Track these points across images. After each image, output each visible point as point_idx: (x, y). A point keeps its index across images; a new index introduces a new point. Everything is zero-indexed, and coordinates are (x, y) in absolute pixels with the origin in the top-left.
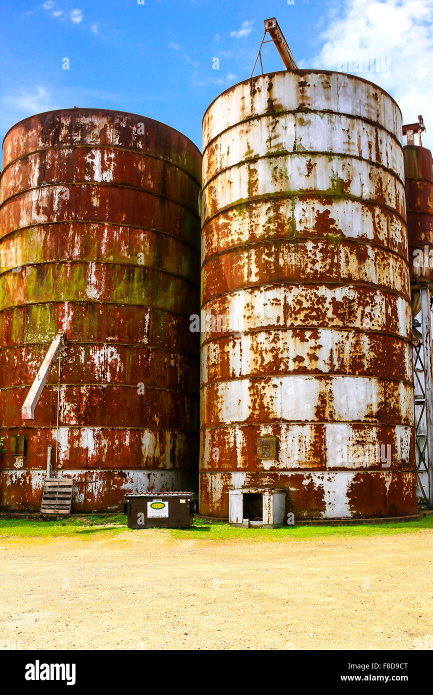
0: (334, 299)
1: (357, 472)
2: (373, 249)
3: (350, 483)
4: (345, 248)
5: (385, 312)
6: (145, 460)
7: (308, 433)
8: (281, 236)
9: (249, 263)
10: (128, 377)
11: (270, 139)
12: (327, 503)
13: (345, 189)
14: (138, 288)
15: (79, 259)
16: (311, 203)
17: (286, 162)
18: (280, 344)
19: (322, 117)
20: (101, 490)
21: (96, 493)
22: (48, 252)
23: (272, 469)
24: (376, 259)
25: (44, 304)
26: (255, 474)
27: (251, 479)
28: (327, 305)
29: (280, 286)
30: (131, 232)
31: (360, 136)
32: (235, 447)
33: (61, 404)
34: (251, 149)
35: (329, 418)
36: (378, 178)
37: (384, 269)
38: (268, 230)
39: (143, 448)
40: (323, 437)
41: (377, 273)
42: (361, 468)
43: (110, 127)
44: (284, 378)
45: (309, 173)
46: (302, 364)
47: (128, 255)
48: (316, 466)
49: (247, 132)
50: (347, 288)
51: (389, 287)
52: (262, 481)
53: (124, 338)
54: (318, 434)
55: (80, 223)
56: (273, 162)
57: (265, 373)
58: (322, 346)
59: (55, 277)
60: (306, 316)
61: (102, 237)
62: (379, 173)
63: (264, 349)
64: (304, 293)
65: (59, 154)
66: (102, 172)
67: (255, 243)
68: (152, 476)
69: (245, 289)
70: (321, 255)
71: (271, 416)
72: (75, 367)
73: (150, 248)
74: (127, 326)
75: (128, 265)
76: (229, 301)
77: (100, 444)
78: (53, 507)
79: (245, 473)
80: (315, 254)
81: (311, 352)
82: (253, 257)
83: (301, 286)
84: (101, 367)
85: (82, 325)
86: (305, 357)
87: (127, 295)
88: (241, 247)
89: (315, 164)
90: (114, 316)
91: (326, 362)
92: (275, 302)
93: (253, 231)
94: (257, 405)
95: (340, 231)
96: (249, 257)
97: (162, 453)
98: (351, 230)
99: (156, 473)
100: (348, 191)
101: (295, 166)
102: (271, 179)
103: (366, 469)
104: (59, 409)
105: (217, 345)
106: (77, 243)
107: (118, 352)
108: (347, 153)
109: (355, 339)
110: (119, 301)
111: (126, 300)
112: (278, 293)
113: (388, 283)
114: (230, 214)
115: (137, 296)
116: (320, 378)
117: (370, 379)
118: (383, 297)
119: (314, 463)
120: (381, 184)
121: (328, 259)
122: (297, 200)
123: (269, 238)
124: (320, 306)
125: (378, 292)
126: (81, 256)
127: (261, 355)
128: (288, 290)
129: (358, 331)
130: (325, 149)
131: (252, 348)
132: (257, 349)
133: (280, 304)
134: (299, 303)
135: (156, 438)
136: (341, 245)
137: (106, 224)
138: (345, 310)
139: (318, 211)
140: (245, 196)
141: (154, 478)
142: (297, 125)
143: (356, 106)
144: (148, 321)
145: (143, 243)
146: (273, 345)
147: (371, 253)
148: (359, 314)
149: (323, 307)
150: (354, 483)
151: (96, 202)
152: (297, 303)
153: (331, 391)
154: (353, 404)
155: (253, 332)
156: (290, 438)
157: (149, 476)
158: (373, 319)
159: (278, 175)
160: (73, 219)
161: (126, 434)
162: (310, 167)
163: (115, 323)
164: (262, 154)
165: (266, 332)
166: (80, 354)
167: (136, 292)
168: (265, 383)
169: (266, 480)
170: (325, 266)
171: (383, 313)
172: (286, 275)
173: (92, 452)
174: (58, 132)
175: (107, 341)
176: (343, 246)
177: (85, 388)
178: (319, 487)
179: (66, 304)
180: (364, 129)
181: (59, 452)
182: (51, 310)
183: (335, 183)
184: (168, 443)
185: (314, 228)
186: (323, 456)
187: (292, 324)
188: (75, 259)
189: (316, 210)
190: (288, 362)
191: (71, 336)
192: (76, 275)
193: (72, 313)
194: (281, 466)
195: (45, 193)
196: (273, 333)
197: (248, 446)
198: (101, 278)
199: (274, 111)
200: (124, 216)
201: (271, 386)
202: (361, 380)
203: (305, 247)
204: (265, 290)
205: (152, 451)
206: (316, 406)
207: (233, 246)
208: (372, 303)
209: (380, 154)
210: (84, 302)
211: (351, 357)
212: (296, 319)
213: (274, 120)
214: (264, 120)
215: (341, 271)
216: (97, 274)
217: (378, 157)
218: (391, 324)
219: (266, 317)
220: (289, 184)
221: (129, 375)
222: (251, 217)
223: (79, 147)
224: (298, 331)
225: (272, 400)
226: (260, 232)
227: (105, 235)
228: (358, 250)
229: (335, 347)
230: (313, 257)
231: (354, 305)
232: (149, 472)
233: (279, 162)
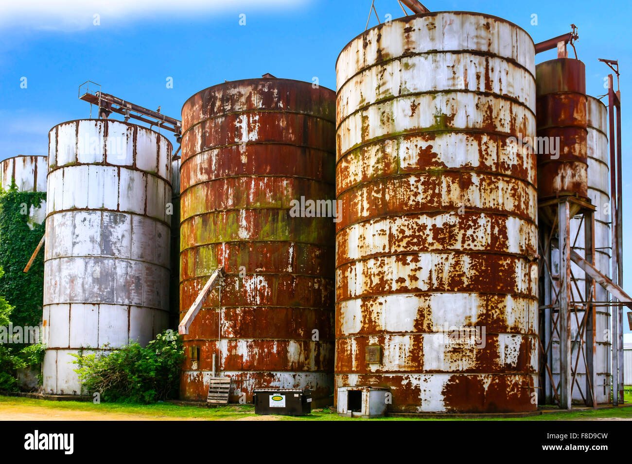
0: (434, 226)
1: (453, 374)
2: (478, 175)
3: (445, 384)
4: (447, 178)
5: (490, 233)
6: (290, 364)
7: (408, 342)
8: (387, 174)
9: (362, 201)
10: (275, 300)
11: (379, 87)
12: (423, 399)
13: (448, 124)
14: (282, 227)
15: (232, 208)
16: (415, 141)
17: (392, 106)
18: (385, 268)
19: (426, 58)
20: (253, 386)
21: (249, 389)
22: (209, 204)
23: (378, 371)
24: (481, 184)
25: (208, 245)
26: (365, 375)
27: (361, 379)
28: (427, 232)
29: (386, 219)
30: (275, 181)
31: (466, 70)
32: (351, 354)
33: (222, 322)
34: (364, 98)
35: (427, 329)
36: (487, 106)
37: (491, 192)
38: (377, 170)
39: (289, 355)
40: (421, 345)
41: (482, 198)
42: (457, 371)
43: (254, 93)
44: (388, 297)
45: (413, 113)
46: (403, 285)
47: (272, 200)
48: (413, 369)
49: (361, 82)
50: (448, 215)
51: (497, 209)
52: (370, 381)
53: (271, 269)
54: (416, 343)
55: (232, 178)
56: (382, 107)
57: (373, 293)
58: (421, 268)
59: (215, 224)
60: (408, 243)
61: (250, 188)
62: (488, 101)
63: (372, 273)
64: (406, 223)
65: (215, 123)
66: (249, 133)
67: (367, 182)
68: (297, 377)
69: (359, 223)
70: (423, 187)
71: (377, 329)
72: (231, 293)
73: (292, 192)
74: (273, 259)
75: (273, 209)
76: (348, 234)
77: (252, 352)
78: (216, 398)
79: (357, 375)
80: (417, 187)
81: (412, 274)
82: (365, 195)
83: (404, 217)
84: (252, 293)
85: (236, 261)
86: (407, 278)
87: (273, 233)
88: (356, 187)
89: (419, 104)
90: (262, 252)
91: (425, 282)
92: (382, 233)
93: (365, 172)
94: (366, 320)
95: (442, 163)
96: (362, 195)
97: (307, 358)
98: (454, 161)
99: (300, 374)
100: (451, 125)
101: (400, 110)
102: (379, 123)
103: (463, 372)
104: (220, 326)
105: (341, 271)
106: (231, 194)
107: (266, 280)
108: (452, 88)
109: (455, 259)
110: (266, 239)
111: (272, 238)
112: (384, 225)
113: (496, 206)
114: (349, 158)
115: (281, 234)
116: (419, 296)
117: (470, 294)
118: (489, 219)
119: (412, 367)
120: (491, 112)
121: (429, 190)
122: (401, 139)
123: (378, 176)
124: (421, 233)
125: (483, 215)
126: (234, 205)
127: (370, 278)
128: (392, 221)
129: (458, 253)
130: (430, 88)
131: (364, 273)
132: (367, 273)
133: (386, 234)
134: (403, 232)
135: (301, 347)
136: (443, 176)
137: (253, 176)
138: (445, 234)
139: (421, 147)
140: (359, 141)
141: (299, 378)
142: (403, 70)
143: (463, 41)
144: (291, 254)
145: (286, 188)
146: (380, 269)
147: (475, 179)
148: (459, 237)
149: (424, 234)
150: (449, 383)
151: (244, 159)
152: (400, 232)
153: (429, 307)
154: (450, 316)
155: (364, 259)
156: (392, 346)
157: (294, 376)
158: (475, 240)
159: (385, 119)
160: (226, 175)
161: (273, 344)
162: (414, 107)
163: (262, 257)
164: (372, 101)
165: (375, 258)
166: (235, 283)
167: (280, 230)
168: (373, 301)
169: (372, 381)
170: (427, 197)
171: (488, 234)
172: (391, 208)
173: (246, 358)
174: (213, 105)
175: (256, 272)
176: (445, 177)
177: (239, 309)
178: (416, 387)
179: (223, 244)
180: (471, 61)
181: (221, 358)
182: (213, 250)
183: (438, 119)
184: (313, 350)
185: (417, 164)
186: (420, 361)
187: (396, 251)
188: (229, 208)
189: (418, 147)
190: (391, 283)
191: (228, 269)
192: (230, 220)
193: (228, 251)
194: (385, 369)
195: (206, 156)
196: (380, 259)
197: (360, 353)
198: (250, 221)
199: (383, 60)
200: (268, 168)
201: (378, 304)
202: (460, 295)
203: (408, 183)
204: (374, 223)
205: (297, 357)
206: (415, 319)
207: (351, 186)
208: (475, 226)
209: (491, 83)
210: (237, 242)
211: (450, 276)
212: (399, 246)
213: (382, 69)
214: (374, 69)
215: (442, 200)
216: (247, 218)
217: (488, 85)
218: (498, 243)
219: (374, 246)
220: (394, 126)
221: (276, 298)
222: (363, 159)
223: (230, 115)
224: (400, 256)
225: (378, 316)
226: (370, 172)
227: (253, 186)
228: (461, 178)
229: (434, 268)
230: (415, 190)
231: (454, 230)
232: (294, 373)
233: (386, 107)
